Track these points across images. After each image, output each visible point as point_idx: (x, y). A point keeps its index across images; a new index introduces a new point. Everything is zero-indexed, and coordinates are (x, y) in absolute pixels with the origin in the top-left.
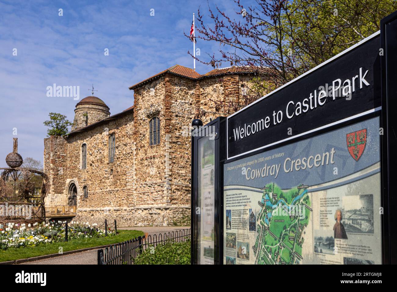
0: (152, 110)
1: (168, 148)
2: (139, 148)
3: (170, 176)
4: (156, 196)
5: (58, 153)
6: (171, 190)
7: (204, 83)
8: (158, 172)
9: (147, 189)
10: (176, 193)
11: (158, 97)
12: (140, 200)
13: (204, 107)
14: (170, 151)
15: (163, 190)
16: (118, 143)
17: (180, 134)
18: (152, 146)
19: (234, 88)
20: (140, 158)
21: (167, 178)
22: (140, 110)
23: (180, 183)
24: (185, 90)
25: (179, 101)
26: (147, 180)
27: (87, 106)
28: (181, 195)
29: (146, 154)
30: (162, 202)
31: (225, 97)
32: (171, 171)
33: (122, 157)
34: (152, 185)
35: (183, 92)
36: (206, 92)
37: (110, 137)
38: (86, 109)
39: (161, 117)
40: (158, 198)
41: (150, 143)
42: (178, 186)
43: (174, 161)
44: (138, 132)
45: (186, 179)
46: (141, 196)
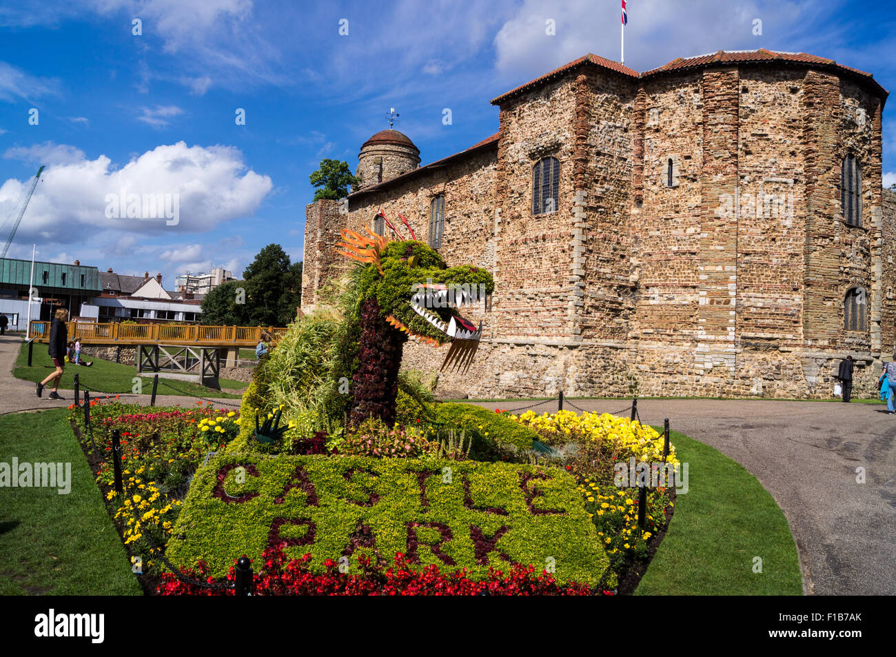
0: (544, 141)
1: (581, 221)
2: (509, 220)
3: (583, 278)
4: (545, 320)
5: (331, 231)
6: (583, 307)
7: (656, 86)
8: (552, 270)
9: (523, 304)
10: (593, 315)
11: (557, 116)
12: (507, 325)
13: (653, 135)
14: (584, 225)
15: (565, 306)
16: (451, 212)
17: (604, 190)
18: (540, 215)
19: (727, 94)
20: (509, 240)
21: (576, 283)
22: (512, 143)
23: (600, 292)
24: (614, 101)
25: (604, 123)
26: (525, 285)
27: (382, 147)
28: (602, 318)
29: (523, 233)
30: (561, 332)
31: (708, 113)
32: (584, 267)
33: (458, 239)
34: (536, 295)
35: (612, 105)
36: (660, 104)
37: (433, 201)
38: (381, 152)
39: (565, 155)
40: (551, 324)
41: (533, 209)
42: (596, 301)
43: (591, 248)
44: (506, 187)
45: (611, 286)
46: (508, 317)
